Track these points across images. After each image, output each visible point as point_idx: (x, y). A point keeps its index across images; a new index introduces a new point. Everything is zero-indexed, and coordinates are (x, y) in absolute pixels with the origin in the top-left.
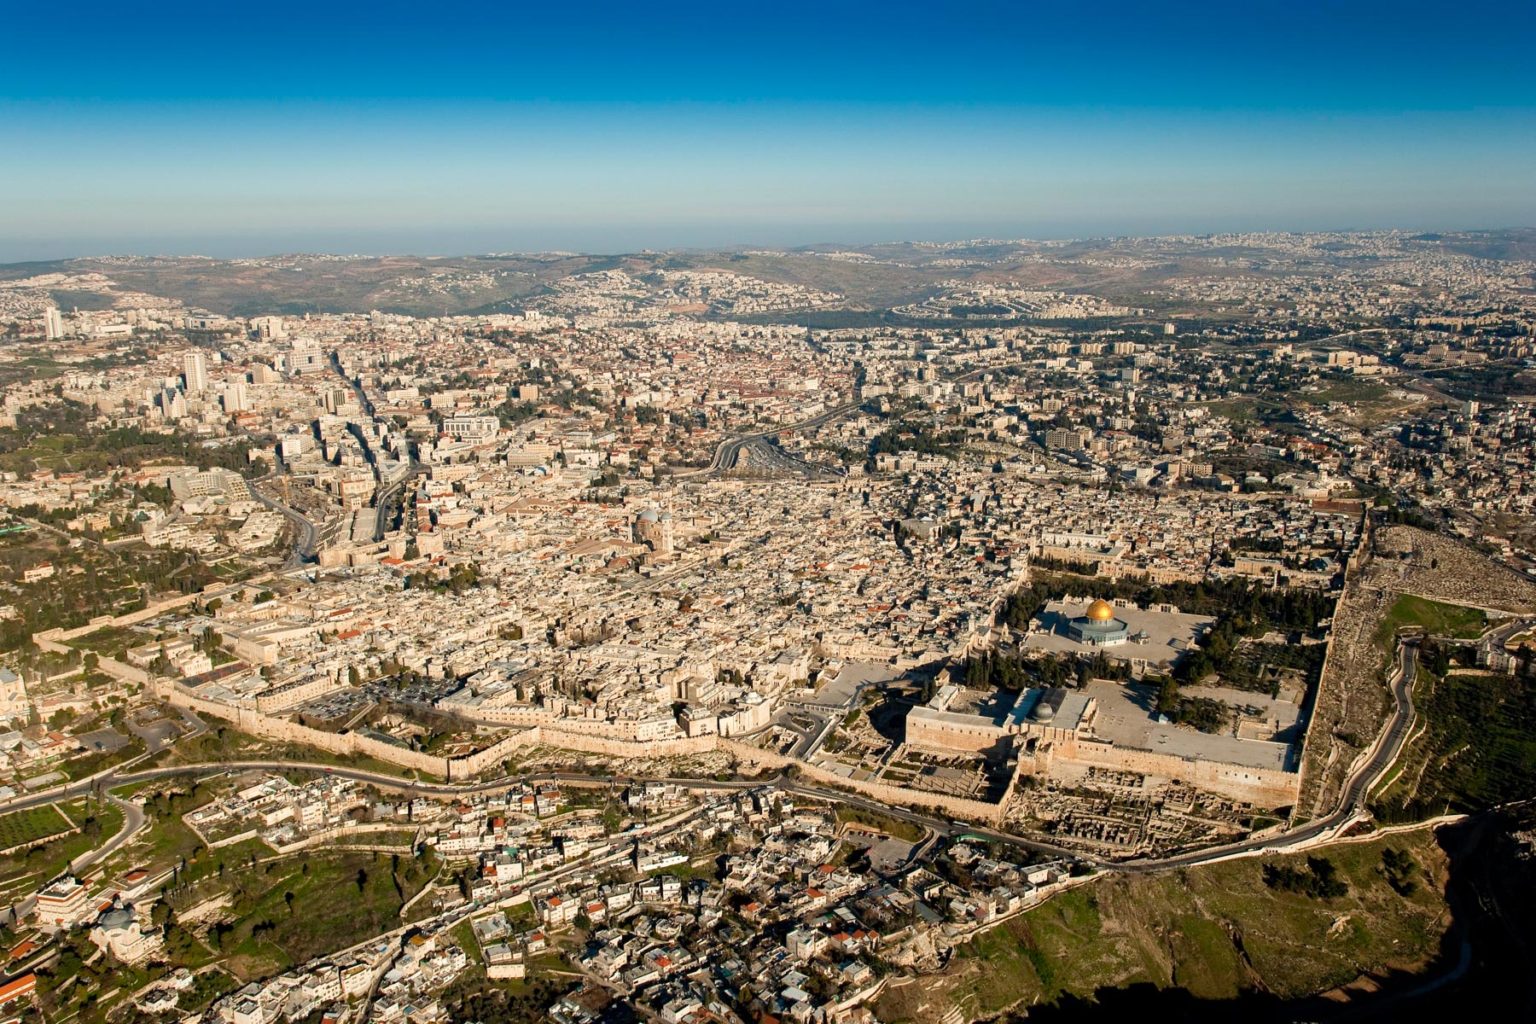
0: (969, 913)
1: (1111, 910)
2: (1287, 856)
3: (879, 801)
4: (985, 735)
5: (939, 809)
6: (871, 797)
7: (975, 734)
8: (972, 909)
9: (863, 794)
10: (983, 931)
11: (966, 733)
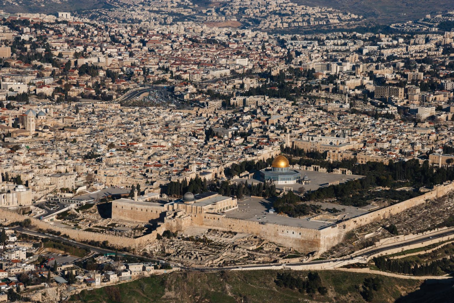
0: (85, 281)
1: (173, 287)
2: (296, 271)
3: (74, 240)
4: (154, 212)
5: (105, 243)
6: (68, 237)
7: (149, 211)
8: (87, 278)
9: (65, 236)
10: (88, 288)
11: (144, 211)
